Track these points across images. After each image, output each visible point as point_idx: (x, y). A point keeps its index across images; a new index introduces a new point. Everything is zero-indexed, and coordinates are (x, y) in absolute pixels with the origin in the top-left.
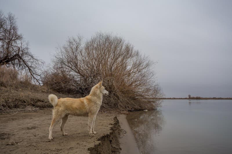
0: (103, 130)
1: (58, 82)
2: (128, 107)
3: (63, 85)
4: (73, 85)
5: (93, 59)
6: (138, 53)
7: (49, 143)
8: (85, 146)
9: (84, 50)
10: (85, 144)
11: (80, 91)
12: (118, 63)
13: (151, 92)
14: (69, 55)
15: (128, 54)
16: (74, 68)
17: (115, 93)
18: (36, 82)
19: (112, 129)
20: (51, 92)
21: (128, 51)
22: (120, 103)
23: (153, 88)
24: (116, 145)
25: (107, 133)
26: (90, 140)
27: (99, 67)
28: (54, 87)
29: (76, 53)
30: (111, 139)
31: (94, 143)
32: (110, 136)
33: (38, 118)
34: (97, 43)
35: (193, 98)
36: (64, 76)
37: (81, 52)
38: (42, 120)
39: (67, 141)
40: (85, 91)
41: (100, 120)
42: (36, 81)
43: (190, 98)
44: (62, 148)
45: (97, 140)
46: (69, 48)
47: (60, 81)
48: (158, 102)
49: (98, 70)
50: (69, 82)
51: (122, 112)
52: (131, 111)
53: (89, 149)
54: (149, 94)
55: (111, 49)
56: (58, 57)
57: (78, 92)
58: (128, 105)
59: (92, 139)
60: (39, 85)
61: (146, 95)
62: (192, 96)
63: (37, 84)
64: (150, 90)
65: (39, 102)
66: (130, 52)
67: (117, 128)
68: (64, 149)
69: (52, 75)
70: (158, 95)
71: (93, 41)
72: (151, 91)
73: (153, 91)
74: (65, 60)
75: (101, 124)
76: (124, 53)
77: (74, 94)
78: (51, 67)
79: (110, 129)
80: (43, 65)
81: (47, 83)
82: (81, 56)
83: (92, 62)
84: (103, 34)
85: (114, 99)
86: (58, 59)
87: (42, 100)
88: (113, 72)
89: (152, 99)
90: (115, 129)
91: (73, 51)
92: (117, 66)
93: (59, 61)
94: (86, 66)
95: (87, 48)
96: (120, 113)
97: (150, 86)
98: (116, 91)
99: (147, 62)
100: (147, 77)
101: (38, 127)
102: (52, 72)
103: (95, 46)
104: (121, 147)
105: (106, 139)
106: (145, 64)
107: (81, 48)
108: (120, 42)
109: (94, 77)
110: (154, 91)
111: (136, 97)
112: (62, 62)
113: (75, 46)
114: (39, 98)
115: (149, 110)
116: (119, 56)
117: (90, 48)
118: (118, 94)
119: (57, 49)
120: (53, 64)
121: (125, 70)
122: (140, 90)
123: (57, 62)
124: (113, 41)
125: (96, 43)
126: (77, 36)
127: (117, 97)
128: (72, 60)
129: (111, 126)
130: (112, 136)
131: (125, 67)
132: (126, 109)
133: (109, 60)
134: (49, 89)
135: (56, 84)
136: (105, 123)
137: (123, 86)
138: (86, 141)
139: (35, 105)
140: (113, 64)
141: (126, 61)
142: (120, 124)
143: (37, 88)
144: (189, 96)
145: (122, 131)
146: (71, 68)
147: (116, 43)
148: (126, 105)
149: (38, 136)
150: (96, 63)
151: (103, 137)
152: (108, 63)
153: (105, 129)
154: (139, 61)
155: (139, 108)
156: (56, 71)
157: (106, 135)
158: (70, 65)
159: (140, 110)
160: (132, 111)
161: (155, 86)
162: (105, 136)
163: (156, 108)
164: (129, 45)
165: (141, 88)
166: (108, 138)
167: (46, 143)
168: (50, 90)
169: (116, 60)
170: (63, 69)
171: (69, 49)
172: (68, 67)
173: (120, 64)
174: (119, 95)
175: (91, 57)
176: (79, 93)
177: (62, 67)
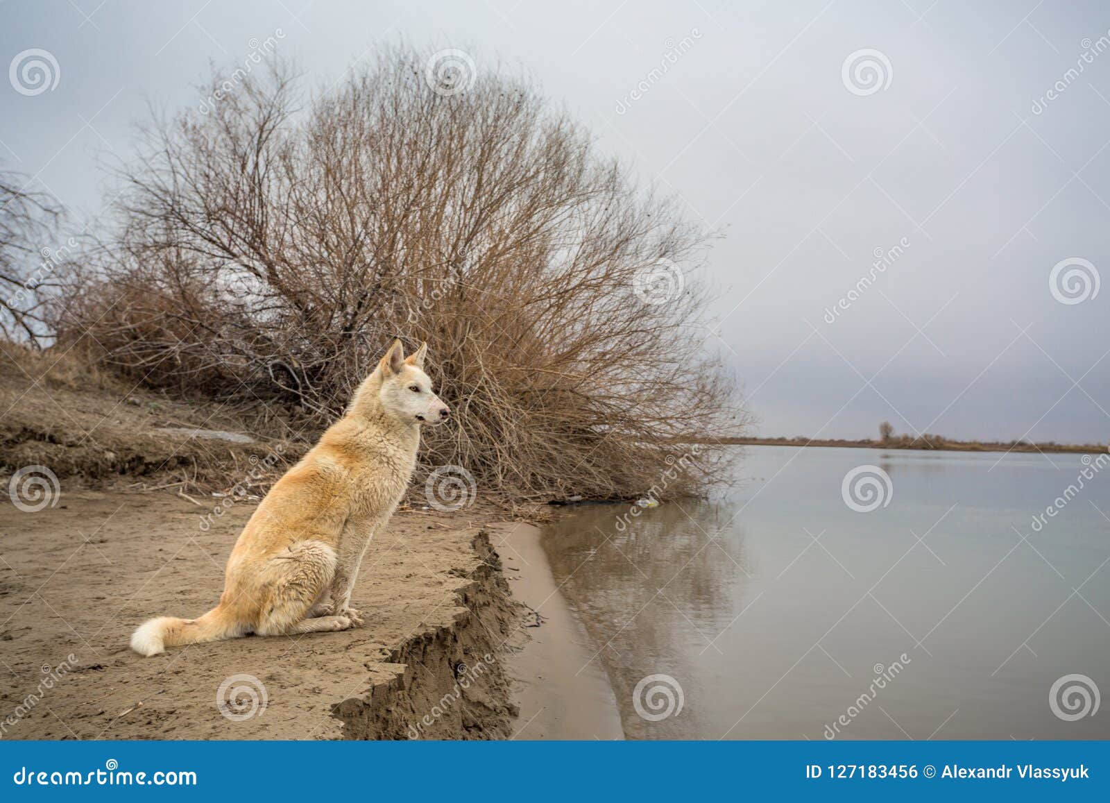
0: (416, 602)
1: (144, 331)
2: (552, 482)
3: (176, 348)
4: (236, 351)
5: (354, 203)
6: (613, 178)
7: (95, 675)
8: (316, 691)
9: (303, 151)
10: (316, 683)
11: (281, 384)
12: (501, 232)
13: (679, 402)
14: (212, 174)
15: (558, 180)
16: (245, 247)
17: (478, 401)
18: (9, 328)
19: (466, 600)
20: (102, 388)
21: (559, 165)
22: (505, 460)
23: (689, 377)
24: (487, 687)
25: (437, 623)
26: (340, 660)
27: (391, 249)
28: (121, 360)
29: (256, 165)
30: (459, 655)
31: (370, 674)
32: (455, 640)
33: (22, 538)
34: (382, 107)
35: (905, 444)
36: (183, 292)
37: (284, 157)
38: (50, 546)
39: (206, 665)
40: (306, 388)
41: (398, 549)
42: (12, 319)
43: (889, 442)
44: (177, 704)
45: (386, 661)
46: (214, 132)
47: (160, 322)
48: (714, 460)
49: (386, 268)
50: (214, 333)
51: (516, 508)
52: (563, 504)
53: (336, 710)
54: (670, 414)
55: (462, 148)
56: (146, 179)
57: (264, 390)
58: (549, 468)
59: (352, 653)
60: (29, 346)
61: (654, 419)
62: (898, 433)
63: (20, 337)
64: (678, 388)
65: (31, 442)
66: (570, 170)
67: (493, 596)
68: (189, 707)
69: (111, 289)
70: (719, 417)
71: (358, 97)
72: (680, 393)
73: (690, 395)
74: (192, 204)
75: (402, 571)
76: (537, 172)
77: (242, 399)
78: (106, 237)
79: (456, 601)
80: (51, 227)
81: (77, 333)
82: (286, 181)
83: (352, 221)
84: (417, 59)
85: (471, 437)
86: (150, 196)
87: (48, 430)
88: (471, 280)
89: (685, 439)
90: (481, 599)
91: (240, 151)
92: (496, 246)
93: (153, 205)
94: (314, 240)
95: (322, 137)
96: (503, 513)
97: (676, 366)
98: (482, 388)
99: (665, 229)
100: (663, 315)
101: (22, 588)
102: (113, 267)
103: (372, 123)
104: (514, 700)
105: (434, 653)
106: (652, 239)
107: (285, 134)
108: (518, 109)
109: (360, 305)
110: (695, 395)
111: (598, 429)
112: (174, 214)
113: (249, 122)
114: (27, 423)
115: (667, 501)
116: (509, 189)
117: (339, 135)
118: (494, 407)
119: (144, 130)
120: (114, 224)
121: (538, 270)
122: (620, 389)
123: (143, 212)
124: (473, 98)
125: (376, 111)
126: (266, 60)
127: (488, 424)
128: (231, 203)
129: (461, 583)
130: (464, 639)
131: (542, 252)
132: (539, 493)
133: (448, 209)
134: (95, 368)
135: (135, 338)
136: (421, 565)
137: (527, 360)
138: (322, 667)
139: (8, 460)
140: (473, 233)
141: (547, 218)
142: (506, 574)
143: (17, 358)
144: (886, 429)
145: (519, 612)
146: (224, 248)
147: (491, 114)
148: (540, 471)
149: (26, 638)
150: (374, 226)
151: (417, 642)
152: (445, 229)
153: (425, 601)
154: (620, 226)
155: (612, 487)
156: (136, 266)
157: (432, 630)
158: (218, 229)
159: (614, 499)
160: (571, 503)
161: (704, 365)
162: (429, 639)
163: (703, 489)
164: (565, 128)
165: (624, 375)
166: (446, 647)
167: (74, 676)
168: (96, 375)
169: (487, 215)
170: (178, 255)
171: (214, 137)
172: (210, 245)
173: (513, 236)
174: (499, 413)
175: (344, 190)
176: (269, 394)
177: (169, 245)
